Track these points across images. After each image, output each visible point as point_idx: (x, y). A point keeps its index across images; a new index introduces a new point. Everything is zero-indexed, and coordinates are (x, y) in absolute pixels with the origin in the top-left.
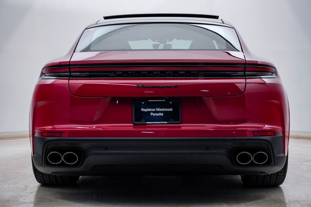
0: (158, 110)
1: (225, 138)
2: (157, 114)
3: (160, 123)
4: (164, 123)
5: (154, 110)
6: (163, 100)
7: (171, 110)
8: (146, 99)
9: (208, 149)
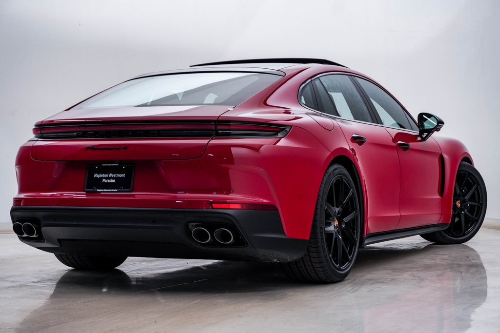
0: (111, 175)
1: (173, 210)
2: (109, 181)
3: (110, 190)
4: (115, 190)
5: (106, 176)
6: (116, 165)
7: (123, 175)
8: (99, 163)
9: (154, 222)
